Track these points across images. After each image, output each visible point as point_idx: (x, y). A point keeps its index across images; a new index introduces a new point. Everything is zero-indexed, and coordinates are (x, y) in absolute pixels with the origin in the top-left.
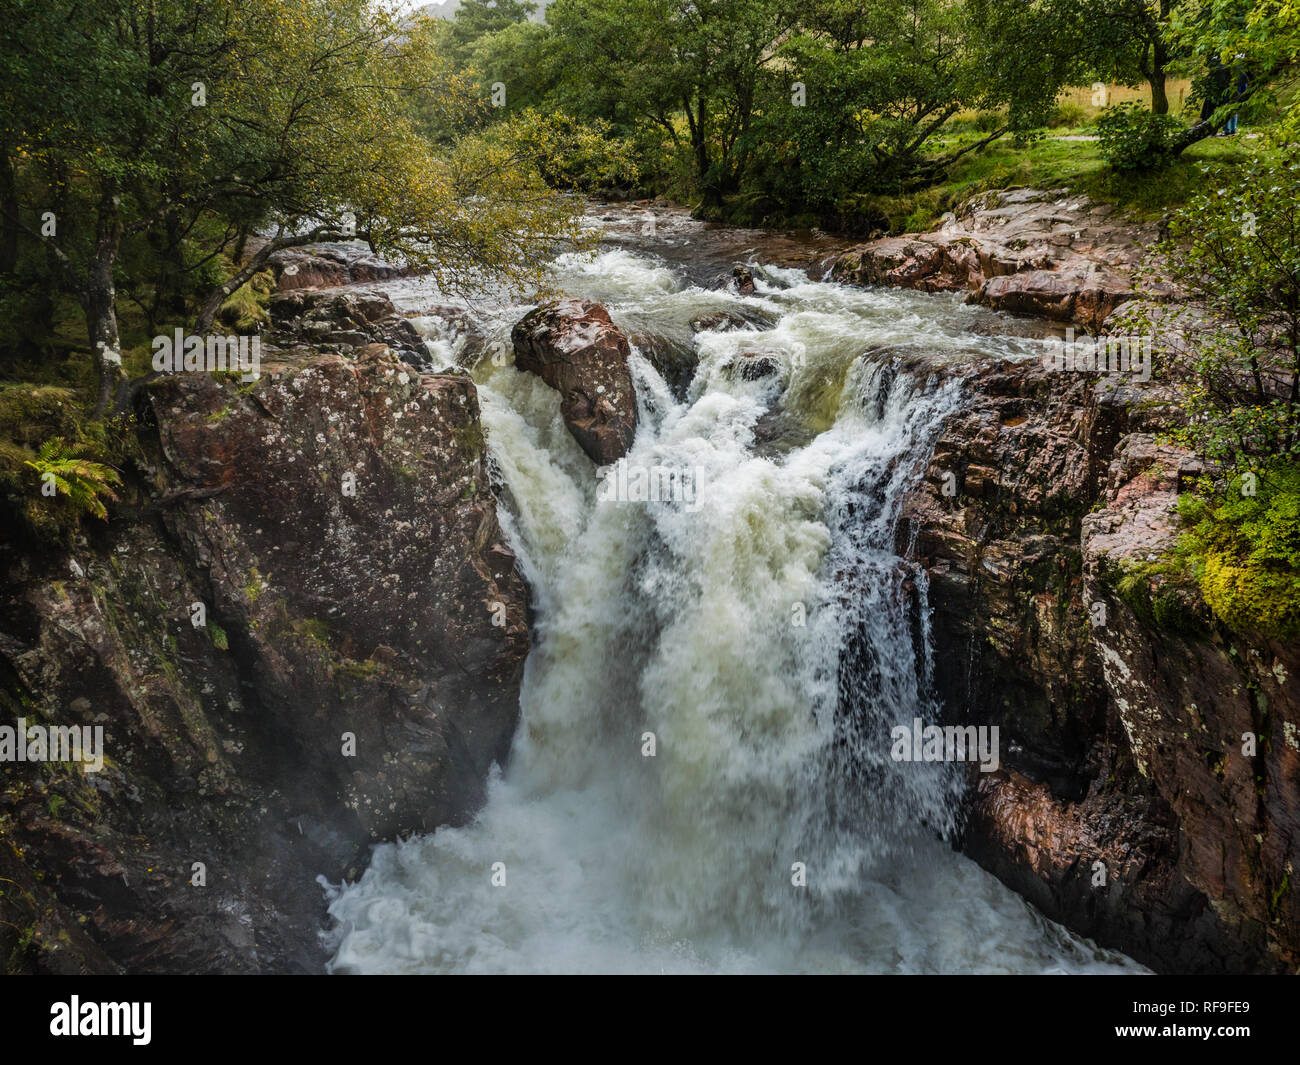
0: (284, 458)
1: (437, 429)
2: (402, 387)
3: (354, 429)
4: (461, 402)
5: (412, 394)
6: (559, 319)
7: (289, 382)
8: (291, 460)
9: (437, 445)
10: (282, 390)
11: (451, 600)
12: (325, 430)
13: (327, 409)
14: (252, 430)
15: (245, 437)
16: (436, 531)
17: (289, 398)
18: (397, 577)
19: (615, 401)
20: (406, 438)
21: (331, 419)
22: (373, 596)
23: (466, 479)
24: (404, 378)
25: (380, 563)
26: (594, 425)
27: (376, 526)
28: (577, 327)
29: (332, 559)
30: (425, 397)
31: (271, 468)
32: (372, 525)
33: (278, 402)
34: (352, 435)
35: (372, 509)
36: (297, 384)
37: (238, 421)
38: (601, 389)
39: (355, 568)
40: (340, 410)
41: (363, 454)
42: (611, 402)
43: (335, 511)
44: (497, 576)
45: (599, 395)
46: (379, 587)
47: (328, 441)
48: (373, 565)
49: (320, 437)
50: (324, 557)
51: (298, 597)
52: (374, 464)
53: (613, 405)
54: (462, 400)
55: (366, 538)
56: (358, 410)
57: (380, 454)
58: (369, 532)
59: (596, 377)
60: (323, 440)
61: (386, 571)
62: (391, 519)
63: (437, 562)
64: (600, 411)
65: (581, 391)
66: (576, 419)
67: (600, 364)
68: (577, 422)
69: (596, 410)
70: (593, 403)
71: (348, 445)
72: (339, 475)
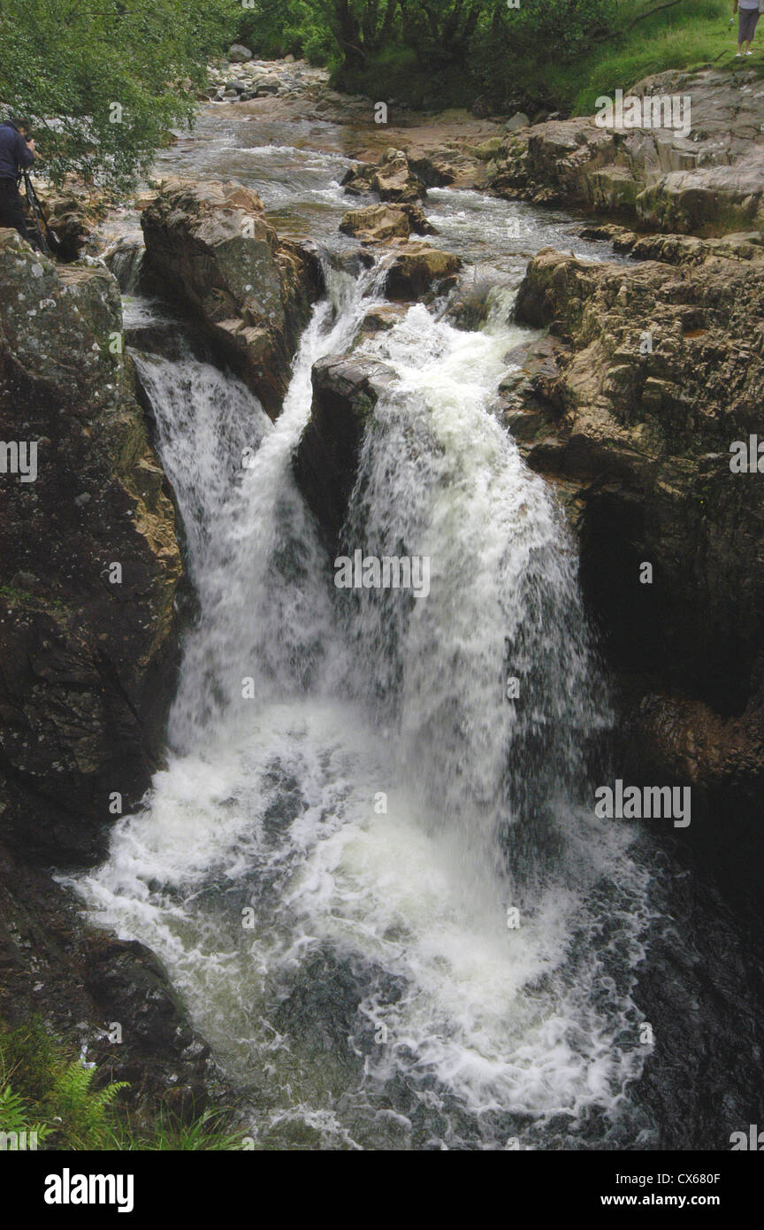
1: (77, 330)
2: (36, 280)
4: (103, 299)
5: (47, 289)
6: (199, 204)
9: (77, 348)
19: (264, 302)
20: (43, 339)
23: (110, 386)
24: (38, 270)
26: (241, 328)
28: (219, 214)
30: (63, 293)
38: (248, 288)
42: (260, 303)
45: (247, 294)
53: (263, 306)
59: (245, 274)
64: (248, 312)
65: (226, 289)
66: (221, 320)
67: (248, 260)
68: (222, 325)
69: (243, 310)
70: (239, 303)
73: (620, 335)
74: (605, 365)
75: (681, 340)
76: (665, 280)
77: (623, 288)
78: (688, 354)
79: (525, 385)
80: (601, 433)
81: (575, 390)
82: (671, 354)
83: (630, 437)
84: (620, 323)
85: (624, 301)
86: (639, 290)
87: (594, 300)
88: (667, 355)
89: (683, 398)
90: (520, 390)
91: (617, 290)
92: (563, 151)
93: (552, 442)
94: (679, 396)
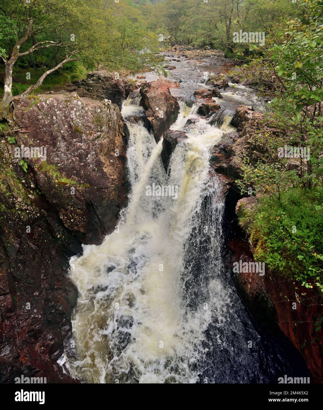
0: (44, 122)
2: (79, 105)
3: (65, 116)
5: (82, 108)
6: (151, 86)
7: (46, 102)
8: (46, 123)
9: (90, 123)
10: (44, 103)
11: (93, 167)
12: (56, 115)
13: (56, 110)
14: (36, 114)
15: (34, 116)
16: (89, 147)
17: (46, 106)
18: (78, 158)
20: (80, 120)
21: (57, 113)
22: (71, 163)
24: (79, 103)
25: (73, 154)
26: (153, 120)
27: (71, 144)
29: (59, 151)
30: (86, 109)
31: (41, 124)
32: (70, 143)
33: (43, 107)
34: (64, 118)
35: (70, 139)
36: (48, 102)
37: (32, 111)
38: (157, 109)
39: (65, 154)
40: (60, 110)
41: (67, 123)
43: (60, 138)
44: (111, 161)
45: (156, 111)
46: (72, 160)
47: (56, 119)
48: (71, 154)
49: (54, 118)
50: (57, 150)
51: (49, 160)
52: (70, 126)
54: (99, 111)
55: (69, 147)
56: (65, 111)
57: (72, 124)
58: (69, 145)
59: (156, 105)
60: (55, 118)
61: (74, 156)
62: (75, 142)
63: (89, 156)
64: (156, 115)
65: (151, 109)
66: (149, 117)
67: (158, 102)
68: (148, 118)
69: (154, 115)
70: (154, 113)
71: (62, 121)
72: (60, 128)
73: (251, 135)
74: (245, 144)
79: (222, 146)
81: (234, 150)
84: (252, 132)
85: (256, 125)
87: (248, 123)
90: (219, 148)
91: (255, 121)
93: (225, 165)
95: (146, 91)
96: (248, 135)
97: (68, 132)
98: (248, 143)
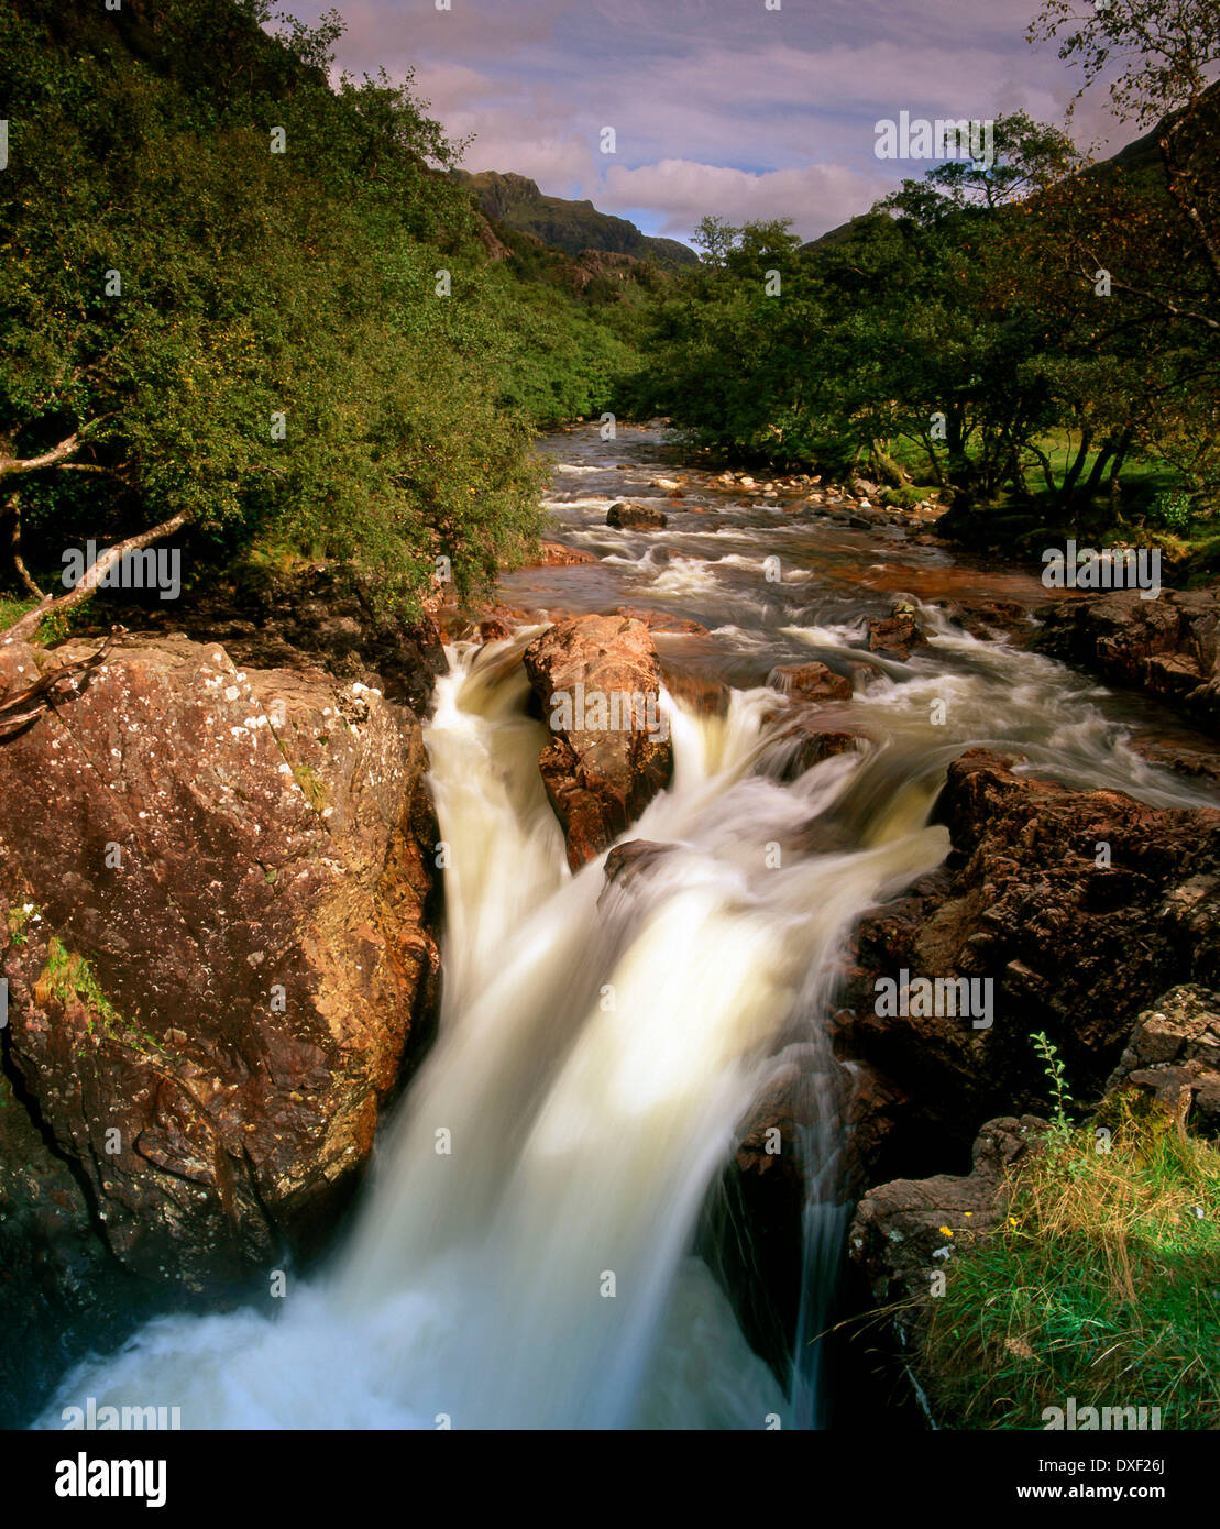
0: (69, 768)
2: (227, 704)
3: (159, 748)
5: (242, 715)
8: (77, 772)
12: (123, 742)
13: (126, 718)
21: (130, 730)
24: (232, 693)
26: (569, 789)
30: (261, 722)
31: (52, 777)
33: (68, 698)
34: (154, 755)
36: (92, 681)
40: (141, 721)
41: (166, 781)
44: (356, 967)
47: (124, 756)
49: (113, 749)
60: (117, 753)
64: (582, 771)
68: (551, 781)
69: (578, 769)
70: (578, 760)
71: (147, 766)
72: (137, 801)
73: (1002, 887)
74: (973, 926)
75: (1072, 916)
76: (1095, 821)
77: (1033, 822)
78: (1076, 938)
80: (934, 1026)
82: (1048, 933)
83: (967, 1044)
84: (1009, 870)
85: (1028, 840)
86: (1053, 830)
88: (1041, 932)
89: (1055, 1003)
91: (1026, 823)
92: (1109, 627)
94: (1048, 999)
95: (549, 662)
96: (988, 887)
97: (168, 817)
98: (989, 923)
